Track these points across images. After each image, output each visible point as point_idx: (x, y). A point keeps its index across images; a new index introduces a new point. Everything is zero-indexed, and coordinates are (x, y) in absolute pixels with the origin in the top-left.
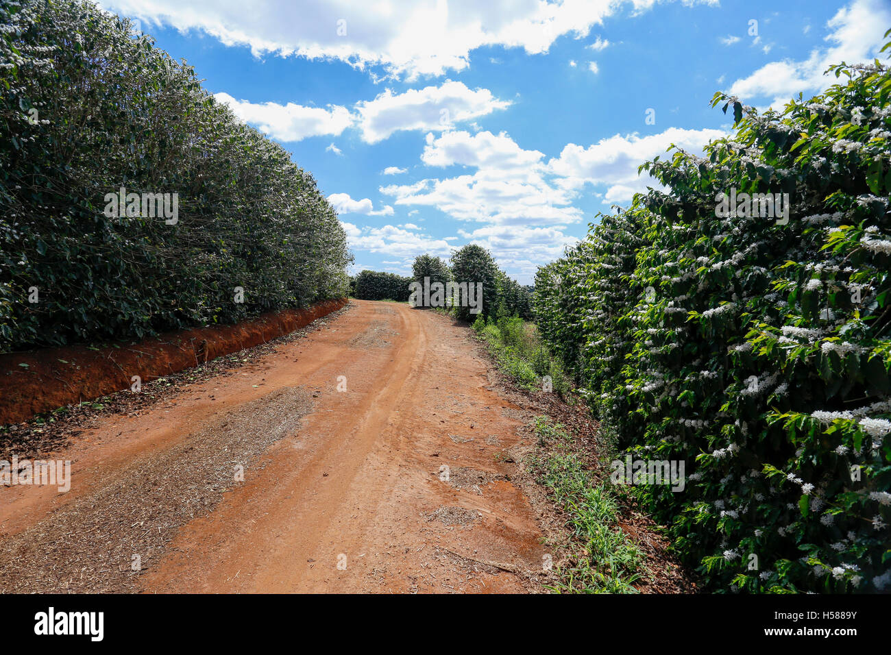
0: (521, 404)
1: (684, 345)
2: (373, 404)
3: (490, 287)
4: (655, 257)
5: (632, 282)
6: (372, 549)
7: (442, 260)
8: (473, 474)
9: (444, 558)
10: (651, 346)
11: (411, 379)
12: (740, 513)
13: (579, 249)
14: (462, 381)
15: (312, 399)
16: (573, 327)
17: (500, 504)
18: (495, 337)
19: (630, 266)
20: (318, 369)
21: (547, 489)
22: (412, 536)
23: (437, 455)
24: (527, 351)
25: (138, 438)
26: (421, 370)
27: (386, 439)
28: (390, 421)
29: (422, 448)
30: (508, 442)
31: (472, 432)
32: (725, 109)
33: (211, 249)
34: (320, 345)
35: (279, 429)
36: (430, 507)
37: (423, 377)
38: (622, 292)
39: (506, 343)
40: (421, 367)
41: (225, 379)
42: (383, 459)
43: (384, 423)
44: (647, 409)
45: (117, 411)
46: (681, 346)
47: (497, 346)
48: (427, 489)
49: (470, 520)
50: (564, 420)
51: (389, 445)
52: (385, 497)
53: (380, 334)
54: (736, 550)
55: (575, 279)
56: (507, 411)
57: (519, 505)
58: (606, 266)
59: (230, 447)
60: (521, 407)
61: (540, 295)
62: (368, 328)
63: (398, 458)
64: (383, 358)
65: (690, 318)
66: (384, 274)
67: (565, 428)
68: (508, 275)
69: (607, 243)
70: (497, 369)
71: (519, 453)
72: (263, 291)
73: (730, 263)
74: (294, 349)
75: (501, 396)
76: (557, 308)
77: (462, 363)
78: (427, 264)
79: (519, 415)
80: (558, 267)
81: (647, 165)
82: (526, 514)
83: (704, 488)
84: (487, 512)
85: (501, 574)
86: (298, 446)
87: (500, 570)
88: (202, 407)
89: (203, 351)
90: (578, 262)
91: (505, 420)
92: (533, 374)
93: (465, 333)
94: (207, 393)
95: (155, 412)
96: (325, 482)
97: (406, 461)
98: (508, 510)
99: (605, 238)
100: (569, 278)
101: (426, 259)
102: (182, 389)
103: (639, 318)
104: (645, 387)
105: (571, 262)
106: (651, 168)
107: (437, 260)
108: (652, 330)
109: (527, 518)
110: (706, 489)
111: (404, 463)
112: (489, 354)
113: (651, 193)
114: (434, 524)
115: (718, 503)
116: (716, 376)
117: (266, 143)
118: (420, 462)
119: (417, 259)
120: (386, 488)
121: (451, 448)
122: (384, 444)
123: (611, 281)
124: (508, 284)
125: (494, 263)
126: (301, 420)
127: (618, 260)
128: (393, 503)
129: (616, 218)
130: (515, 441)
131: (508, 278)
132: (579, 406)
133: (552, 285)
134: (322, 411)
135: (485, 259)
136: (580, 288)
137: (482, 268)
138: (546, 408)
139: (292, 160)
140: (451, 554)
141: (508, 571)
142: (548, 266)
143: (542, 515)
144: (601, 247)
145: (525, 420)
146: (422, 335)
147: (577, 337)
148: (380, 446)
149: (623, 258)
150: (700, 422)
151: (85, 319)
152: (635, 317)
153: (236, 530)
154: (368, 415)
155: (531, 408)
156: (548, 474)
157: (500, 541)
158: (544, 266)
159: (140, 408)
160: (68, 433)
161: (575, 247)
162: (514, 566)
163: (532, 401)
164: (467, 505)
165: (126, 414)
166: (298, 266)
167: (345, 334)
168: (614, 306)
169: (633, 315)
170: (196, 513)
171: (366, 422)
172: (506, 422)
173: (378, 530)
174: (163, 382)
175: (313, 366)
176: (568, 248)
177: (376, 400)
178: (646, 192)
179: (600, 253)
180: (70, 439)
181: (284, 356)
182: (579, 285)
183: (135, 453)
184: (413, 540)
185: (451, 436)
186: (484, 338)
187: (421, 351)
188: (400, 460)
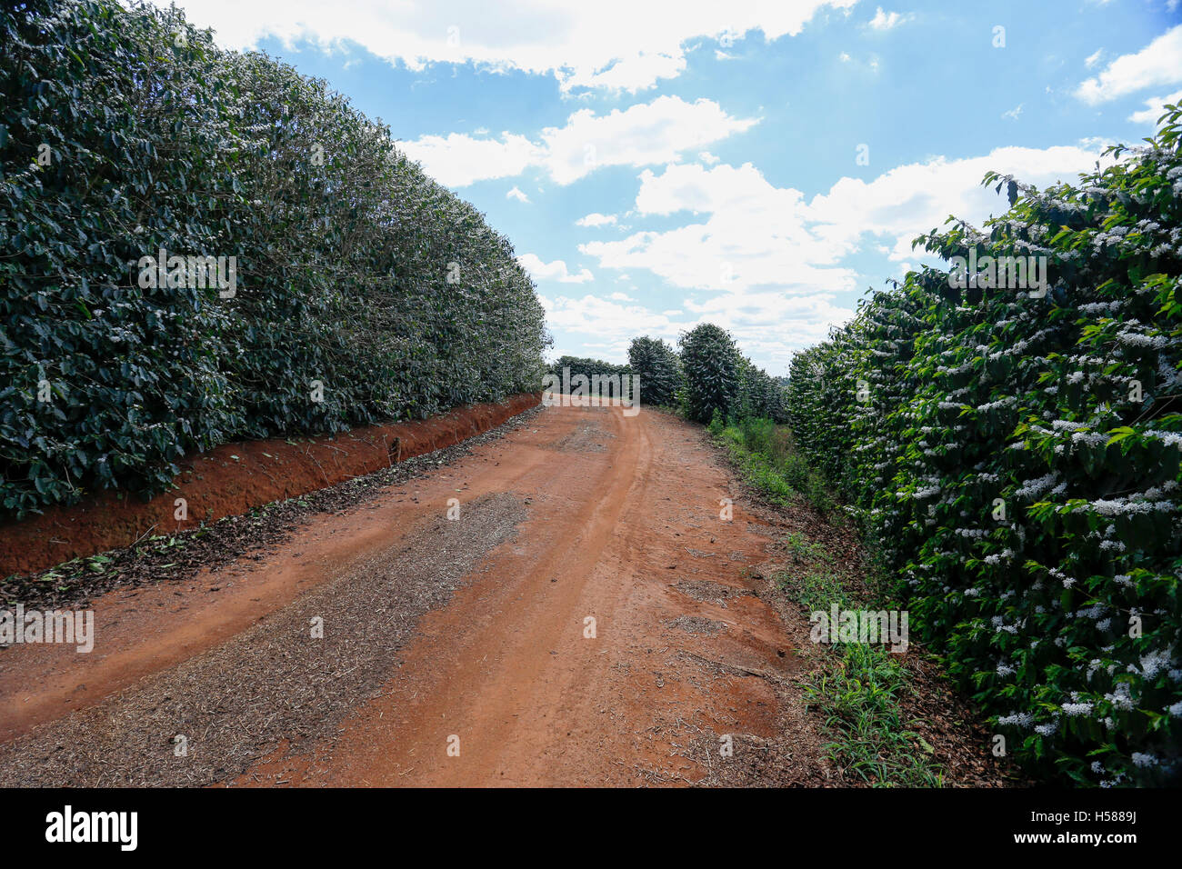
0: (770, 520)
1: (965, 446)
2: (594, 514)
3: (729, 378)
4: (934, 344)
5: (907, 374)
6: (614, 648)
7: (665, 343)
8: (716, 588)
9: (688, 660)
10: (926, 447)
11: (636, 489)
12: (1019, 628)
13: (847, 329)
14: (698, 492)
15: (524, 506)
16: (839, 429)
17: (748, 617)
18: (737, 442)
19: (906, 353)
20: (523, 475)
21: (801, 606)
22: (653, 639)
23: (673, 568)
24: (779, 460)
25: (352, 536)
26: (647, 477)
27: (614, 549)
28: (616, 531)
29: (654, 560)
30: (756, 559)
31: (713, 547)
32: (998, 189)
33: (402, 332)
34: (521, 448)
35: (496, 535)
36: (670, 615)
37: (650, 486)
38: (898, 385)
39: (752, 449)
40: (646, 475)
41: (424, 482)
42: (614, 569)
43: (610, 533)
44: (921, 521)
45: (323, 510)
46: (961, 446)
47: (741, 452)
48: (664, 599)
49: (713, 630)
50: (825, 541)
51: (619, 555)
52: (621, 603)
53: (592, 436)
54: (1012, 666)
55: (841, 368)
56: (754, 527)
57: (768, 618)
58: (878, 353)
59: (449, 549)
60: (771, 524)
61: (797, 390)
62: (574, 428)
63: (631, 569)
64: (598, 464)
65: (963, 413)
66: (589, 360)
67: (825, 549)
68: (753, 363)
69: (879, 325)
70: (740, 480)
71: (769, 570)
72: (455, 381)
73: (1011, 353)
74: (493, 451)
75: (747, 510)
76: (819, 406)
77: (697, 472)
78: (647, 348)
79: (768, 531)
80: (821, 353)
81: (922, 240)
82: (777, 628)
83: (980, 602)
84: (731, 622)
85: (749, 679)
86: (520, 552)
87: (748, 674)
88: (406, 510)
89: (395, 450)
90: (846, 347)
91: (750, 537)
92: (786, 487)
93: (697, 437)
94: (407, 496)
95: (360, 513)
96: (554, 587)
97: (639, 571)
98: (756, 623)
99: (877, 319)
100: (835, 367)
101: (645, 341)
102: (381, 490)
103: (913, 414)
104: (918, 494)
105: (838, 347)
106: (927, 242)
107: (659, 343)
108: (926, 429)
109: (778, 631)
110: (982, 604)
111: (637, 574)
112: (730, 463)
113: (926, 271)
114: (675, 632)
115: (996, 620)
116: (997, 479)
117: (458, 204)
118: (655, 574)
119: (635, 342)
120: (620, 596)
121: (689, 561)
122: (613, 554)
123: (885, 372)
124: (754, 374)
125: (735, 347)
126: (518, 527)
127: (892, 345)
128: (630, 609)
129: (892, 294)
130: (764, 559)
131: (754, 367)
132: (845, 529)
133: (812, 376)
134: (538, 518)
135: (724, 341)
136: (848, 380)
137: (720, 354)
138: (802, 525)
139: (486, 222)
140: (697, 657)
141: (757, 676)
142: (808, 352)
143: (795, 629)
144: (872, 329)
145: (776, 537)
146: (644, 438)
147: (844, 442)
148: (608, 556)
149: (899, 344)
150: (979, 532)
151: (285, 409)
152: (908, 414)
153: (474, 623)
154: (591, 525)
155: (784, 525)
156: (802, 592)
157: (748, 650)
158: (802, 352)
159: (344, 508)
160: (285, 528)
161: (843, 328)
162: (764, 671)
163: (784, 517)
164: (711, 617)
165: (332, 513)
166: (492, 352)
167: (549, 435)
168: (888, 402)
169: (906, 412)
170: (431, 606)
171: (589, 531)
172: (753, 538)
173: (618, 632)
174: (359, 483)
175: (518, 472)
176: (834, 330)
177: (598, 509)
178: (921, 271)
179: (871, 336)
180: (287, 534)
181: (483, 459)
182: (847, 376)
183: (356, 549)
184: (654, 642)
185: (689, 549)
186: (723, 443)
187: (645, 458)
188: (633, 571)
